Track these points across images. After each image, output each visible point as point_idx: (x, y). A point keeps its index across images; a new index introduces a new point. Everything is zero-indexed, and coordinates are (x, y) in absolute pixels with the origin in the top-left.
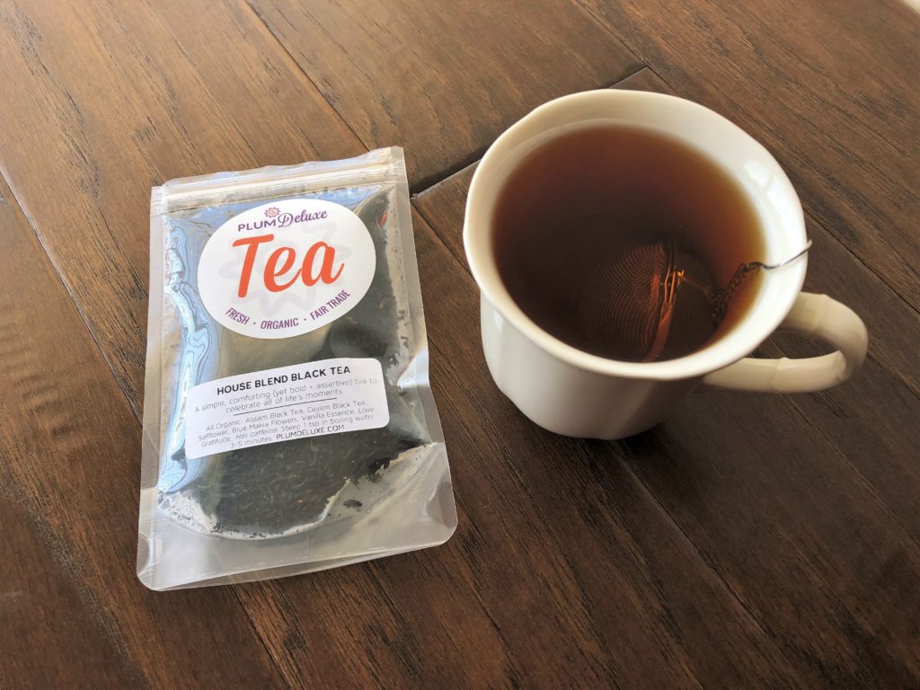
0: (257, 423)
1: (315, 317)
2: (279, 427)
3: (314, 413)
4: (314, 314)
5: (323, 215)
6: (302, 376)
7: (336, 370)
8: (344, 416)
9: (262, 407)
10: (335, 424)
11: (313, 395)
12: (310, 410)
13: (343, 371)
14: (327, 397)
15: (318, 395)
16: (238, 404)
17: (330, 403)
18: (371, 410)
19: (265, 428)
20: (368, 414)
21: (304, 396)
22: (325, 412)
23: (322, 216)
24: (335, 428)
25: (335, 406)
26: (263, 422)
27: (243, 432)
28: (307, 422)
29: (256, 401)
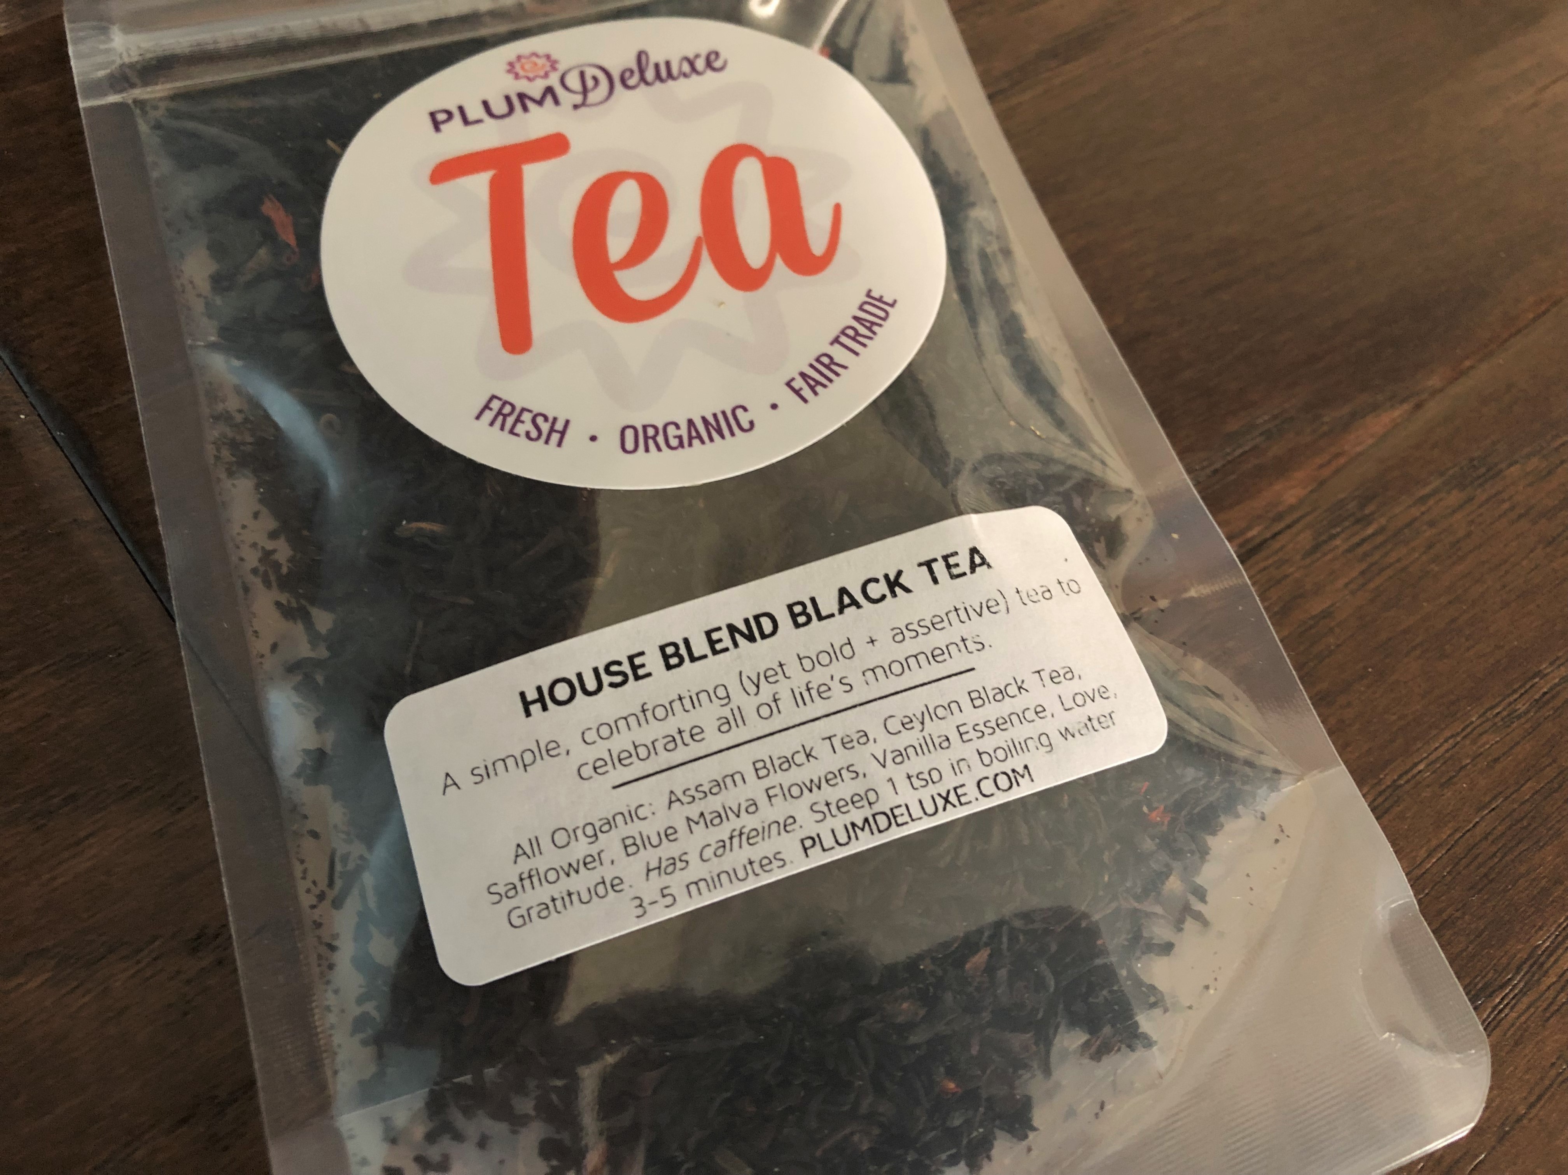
0: (714, 803)
1: (807, 392)
2: (800, 809)
3: (911, 737)
4: (799, 383)
5: (712, 62)
6: (829, 604)
7: (939, 568)
8: (1019, 732)
9: (714, 740)
10: (997, 767)
11: (887, 671)
12: (894, 725)
13: (965, 567)
14: (938, 670)
15: (905, 665)
16: (621, 742)
17: (957, 689)
18: (1103, 693)
19: (749, 822)
20: (1094, 709)
21: (855, 678)
22: (948, 728)
23: (709, 64)
24: (1003, 782)
25: (977, 698)
26: (733, 796)
27: (669, 850)
28: (898, 773)
29: (682, 720)
